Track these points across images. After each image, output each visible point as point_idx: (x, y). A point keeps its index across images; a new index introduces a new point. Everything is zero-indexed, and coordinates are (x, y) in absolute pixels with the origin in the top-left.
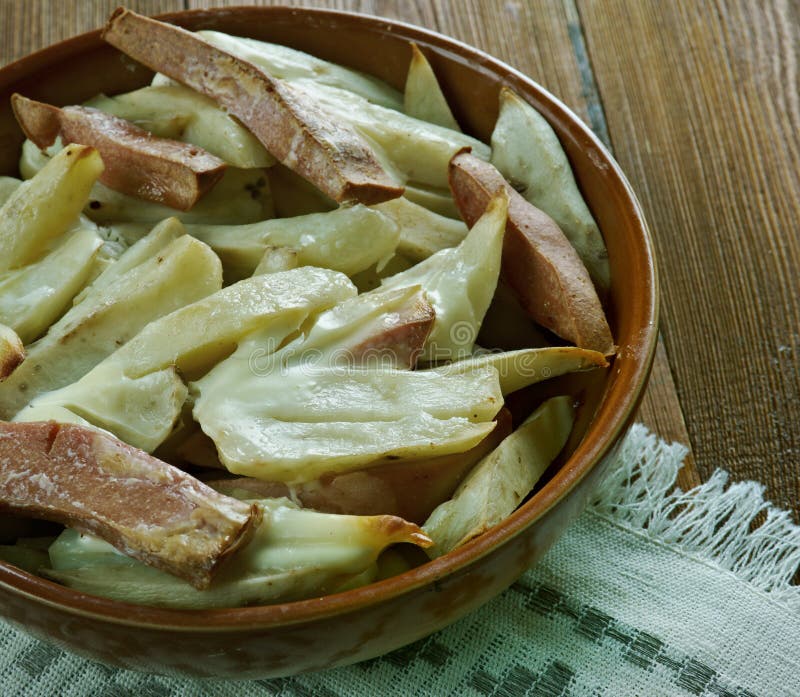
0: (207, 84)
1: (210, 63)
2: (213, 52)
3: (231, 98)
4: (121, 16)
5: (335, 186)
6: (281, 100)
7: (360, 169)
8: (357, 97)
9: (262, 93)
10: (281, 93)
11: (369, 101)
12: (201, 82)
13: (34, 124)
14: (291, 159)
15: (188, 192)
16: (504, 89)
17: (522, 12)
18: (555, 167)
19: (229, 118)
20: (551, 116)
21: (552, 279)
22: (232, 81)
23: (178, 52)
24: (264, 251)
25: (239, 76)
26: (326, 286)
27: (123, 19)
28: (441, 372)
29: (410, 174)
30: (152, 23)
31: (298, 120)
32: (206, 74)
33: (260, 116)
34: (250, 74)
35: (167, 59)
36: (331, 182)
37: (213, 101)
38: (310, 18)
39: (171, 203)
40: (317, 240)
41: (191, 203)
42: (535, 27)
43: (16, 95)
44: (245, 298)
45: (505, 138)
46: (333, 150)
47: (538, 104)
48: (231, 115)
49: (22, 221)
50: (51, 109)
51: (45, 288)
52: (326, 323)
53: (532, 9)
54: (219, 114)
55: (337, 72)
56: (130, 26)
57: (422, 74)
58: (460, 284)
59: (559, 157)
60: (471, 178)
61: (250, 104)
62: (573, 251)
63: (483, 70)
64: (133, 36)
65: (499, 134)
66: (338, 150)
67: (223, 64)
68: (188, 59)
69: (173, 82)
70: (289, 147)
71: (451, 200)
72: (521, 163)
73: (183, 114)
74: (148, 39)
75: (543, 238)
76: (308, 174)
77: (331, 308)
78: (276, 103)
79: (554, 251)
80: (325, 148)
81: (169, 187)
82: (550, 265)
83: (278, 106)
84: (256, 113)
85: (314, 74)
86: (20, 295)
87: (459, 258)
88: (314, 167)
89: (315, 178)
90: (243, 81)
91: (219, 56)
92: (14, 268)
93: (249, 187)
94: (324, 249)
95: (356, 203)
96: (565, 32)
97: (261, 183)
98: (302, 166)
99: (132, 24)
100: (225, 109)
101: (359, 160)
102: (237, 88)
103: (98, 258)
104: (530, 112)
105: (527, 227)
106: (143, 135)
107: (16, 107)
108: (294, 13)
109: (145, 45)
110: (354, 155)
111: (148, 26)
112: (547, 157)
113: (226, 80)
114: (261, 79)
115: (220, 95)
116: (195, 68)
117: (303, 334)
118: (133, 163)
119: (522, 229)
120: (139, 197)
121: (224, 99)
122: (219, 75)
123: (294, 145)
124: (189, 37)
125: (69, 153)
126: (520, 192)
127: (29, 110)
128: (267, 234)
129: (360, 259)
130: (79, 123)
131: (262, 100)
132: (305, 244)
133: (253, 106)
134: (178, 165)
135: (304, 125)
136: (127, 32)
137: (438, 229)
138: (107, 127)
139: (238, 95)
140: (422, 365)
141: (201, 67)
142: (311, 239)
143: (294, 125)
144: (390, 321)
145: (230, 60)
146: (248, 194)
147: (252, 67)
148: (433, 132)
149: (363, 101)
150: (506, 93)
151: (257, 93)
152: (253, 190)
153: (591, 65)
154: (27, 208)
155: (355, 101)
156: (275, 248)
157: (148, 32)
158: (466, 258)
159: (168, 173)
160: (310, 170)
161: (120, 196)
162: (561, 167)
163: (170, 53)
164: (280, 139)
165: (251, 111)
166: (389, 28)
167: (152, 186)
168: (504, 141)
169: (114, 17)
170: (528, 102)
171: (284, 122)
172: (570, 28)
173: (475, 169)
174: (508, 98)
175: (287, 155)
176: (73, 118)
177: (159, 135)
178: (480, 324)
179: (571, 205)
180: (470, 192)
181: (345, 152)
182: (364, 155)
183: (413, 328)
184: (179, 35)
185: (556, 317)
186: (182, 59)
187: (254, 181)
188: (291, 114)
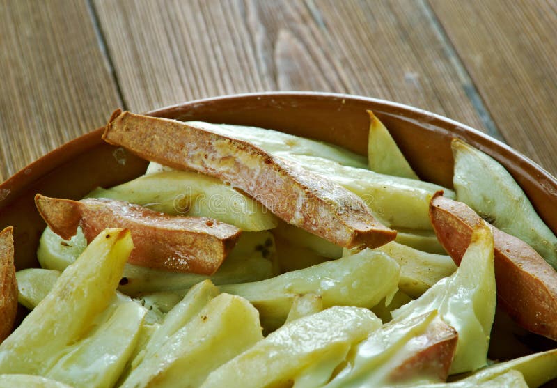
0: (208, 165)
1: (209, 147)
2: (211, 136)
3: (234, 174)
4: (120, 117)
5: (344, 235)
6: (280, 170)
7: (360, 219)
8: (331, 162)
9: (262, 166)
10: (279, 163)
11: (340, 164)
12: (202, 163)
13: (58, 218)
14: (297, 219)
15: (214, 257)
16: (455, 140)
17: (420, 80)
18: (515, 199)
19: (234, 191)
20: (500, 157)
21: (540, 291)
22: (231, 160)
23: (177, 141)
24: (291, 300)
25: (237, 155)
26: (358, 320)
27: (122, 119)
28: (471, 381)
29: (391, 220)
30: (150, 119)
31: (299, 184)
32: (206, 157)
33: (262, 185)
34: (247, 151)
35: (168, 147)
36: (338, 233)
37: (216, 178)
38: (273, 101)
39: (198, 270)
40: (336, 283)
41: (216, 267)
42: (435, 91)
43: (38, 195)
44: (295, 337)
45: (466, 180)
46: (335, 205)
47: (487, 150)
48: (235, 188)
49: (75, 301)
50: (72, 203)
51: (107, 357)
52: (366, 351)
53: (428, 76)
54: (224, 187)
55: (305, 144)
56: (129, 123)
57: (380, 135)
58: (467, 304)
59: (517, 192)
60: (452, 215)
61: (252, 176)
62: (550, 267)
63: (432, 128)
64: (133, 132)
65: (459, 178)
66: (340, 205)
67: (221, 146)
68: (188, 145)
69: (167, 168)
70: (293, 208)
71: (435, 239)
72: (485, 199)
73: (191, 193)
74: (148, 133)
75: (524, 258)
76: (314, 229)
77: (366, 339)
78: (277, 172)
79: (536, 268)
80: (327, 204)
81: (194, 256)
82: (537, 281)
83: (278, 175)
84: (258, 183)
85: (288, 147)
86: (85, 365)
87: (458, 285)
88: (320, 222)
89: (322, 231)
90: (242, 157)
91: (217, 140)
92: (71, 343)
93: (259, 248)
94: (344, 291)
95: (364, 248)
96: (463, 92)
97: (269, 243)
98: (308, 223)
99: (131, 121)
100: (229, 184)
101: (357, 211)
102: (237, 164)
103: (145, 326)
104: (483, 156)
105: (508, 251)
106: (158, 214)
107: (39, 205)
108: (259, 98)
109: (145, 138)
110: (353, 208)
111: (147, 122)
112: (507, 192)
113: (225, 159)
114: (258, 153)
115: (223, 172)
116: (196, 153)
117: (349, 364)
118: (156, 239)
119: (505, 254)
120: (165, 269)
121: (226, 175)
122: (219, 156)
123: (299, 206)
124: (187, 127)
125: (108, 236)
126: (491, 223)
127: (51, 206)
128: (289, 285)
129: (374, 295)
130: (100, 212)
131: (262, 171)
132: (326, 289)
133: (255, 178)
134: (202, 235)
135: (305, 188)
136: (128, 130)
137: (425, 264)
138: (126, 212)
139: (239, 171)
140: (452, 378)
141: (201, 151)
142: (331, 284)
143: (295, 188)
144: (421, 343)
145: (228, 141)
146: (260, 253)
147: (248, 145)
148: (401, 183)
149: (336, 165)
150: (457, 142)
151: (256, 166)
152: (263, 250)
153: (492, 117)
154: (78, 288)
155: (331, 165)
156: (301, 295)
157: (147, 128)
158: (465, 283)
159: (193, 243)
160: (316, 225)
161: (145, 271)
162: (520, 199)
163: (170, 143)
164: (284, 202)
165: (254, 183)
166: (344, 102)
167: (178, 257)
168: (466, 183)
169: (113, 118)
170: (478, 149)
171: (286, 187)
172: (465, 88)
173: (453, 208)
174: (460, 147)
175: (292, 215)
176: (94, 208)
177: (172, 214)
178: (489, 337)
179: (536, 229)
180: (451, 228)
181: (346, 206)
182: (359, 207)
183: (441, 347)
184: (177, 127)
185: (549, 325)
186: (182, 146)
187: (262, 242)
188: (292, 180)
